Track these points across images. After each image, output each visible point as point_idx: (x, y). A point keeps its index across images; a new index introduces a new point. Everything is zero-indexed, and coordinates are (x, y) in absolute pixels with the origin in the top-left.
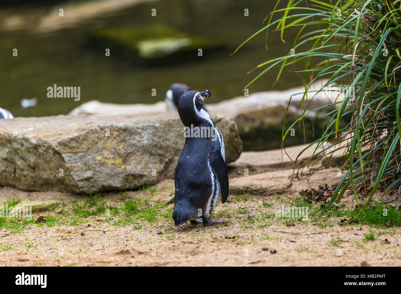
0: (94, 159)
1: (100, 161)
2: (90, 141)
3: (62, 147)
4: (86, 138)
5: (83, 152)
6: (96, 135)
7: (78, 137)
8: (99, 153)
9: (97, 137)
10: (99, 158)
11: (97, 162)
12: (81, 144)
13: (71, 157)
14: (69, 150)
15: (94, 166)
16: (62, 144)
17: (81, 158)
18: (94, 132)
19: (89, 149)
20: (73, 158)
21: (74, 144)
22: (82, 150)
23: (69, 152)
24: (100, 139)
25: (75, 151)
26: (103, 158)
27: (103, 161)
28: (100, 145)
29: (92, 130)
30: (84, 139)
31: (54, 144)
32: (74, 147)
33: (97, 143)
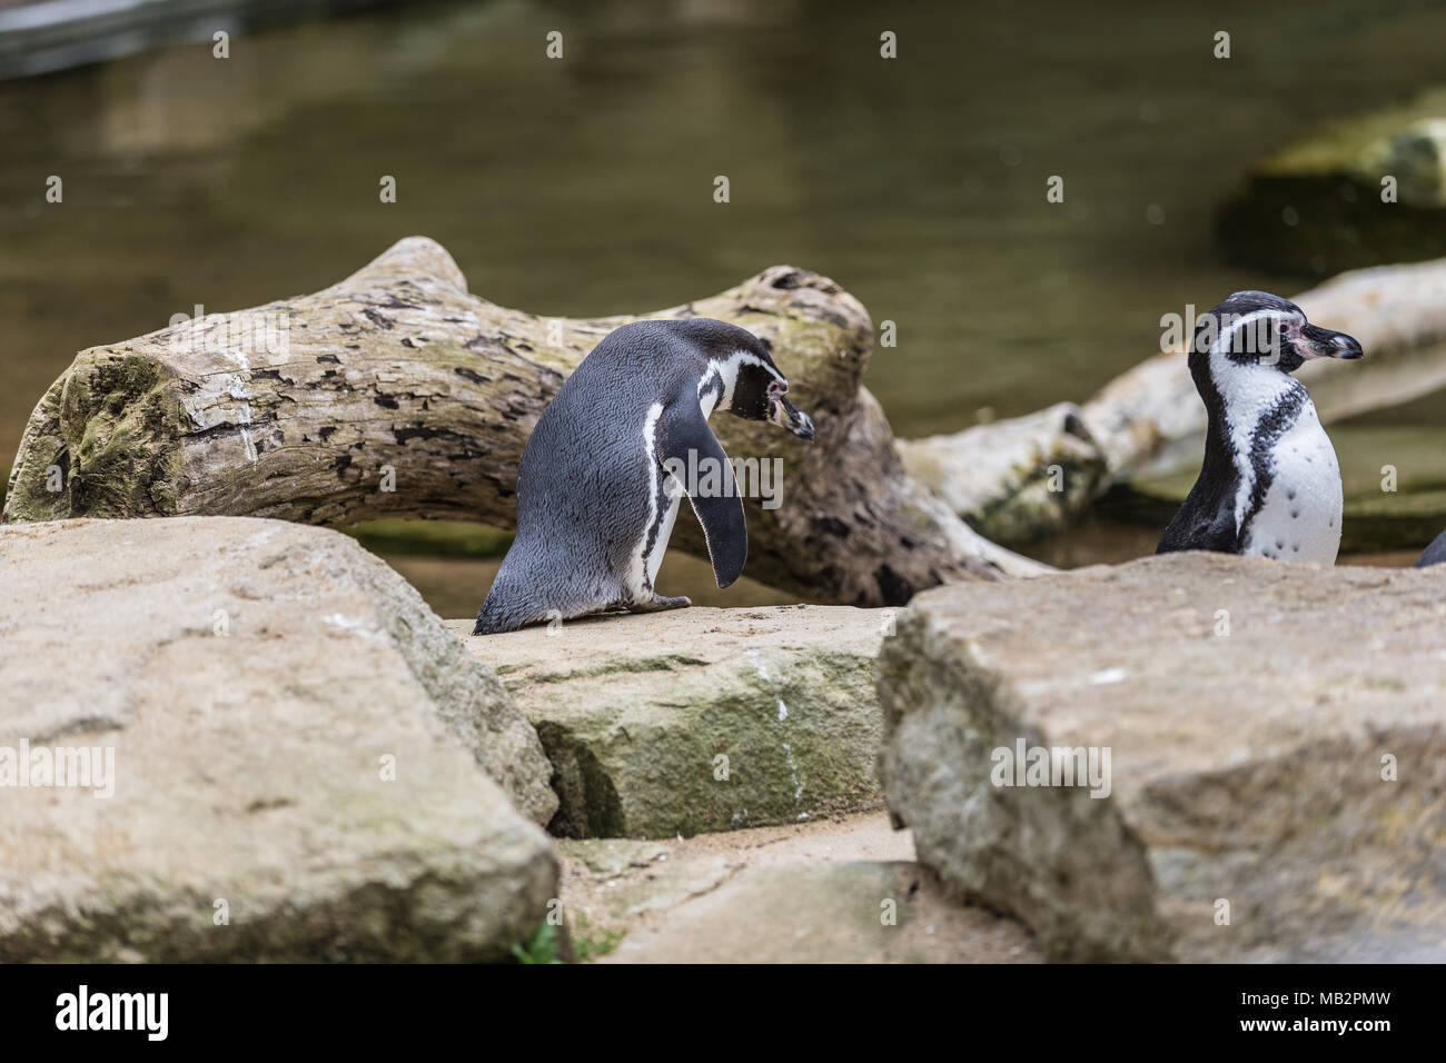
0: (1304, 889)
1: (1332, 902)
2: (1304, 799)
3: (1159, 812)
4: (1287, 780)
5: (1254, 848)
6: (1343, 769)
7: (1244, 773)
8: (1339, 863)
9: (1347, 784)
10: (1331, 886)
11: (1316, 906)
12: (1256, 806)
13: (1191, 866)
14: (1188, 833)
15: (1296, 923)
16: (1163, 799)
17: (1242, 877)
18: (1335, 751)
19: (1288, 834)
20: (1200, 872)
21: (1215, 804)
22: (1253, 839)
23: (1185, 843)
24: (1356, 789)
25: (1217, 838)
26: (1351, 887)
27: (1348, 903)
28: (1351, 821)
29: (1324, 743)
30: (1273, 786)
31: (1127, 797)
32: (1212, 822)
33: (1336, 810)
